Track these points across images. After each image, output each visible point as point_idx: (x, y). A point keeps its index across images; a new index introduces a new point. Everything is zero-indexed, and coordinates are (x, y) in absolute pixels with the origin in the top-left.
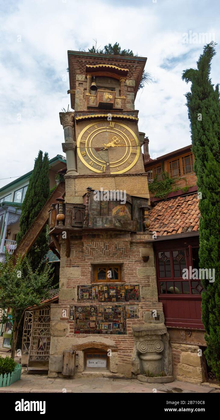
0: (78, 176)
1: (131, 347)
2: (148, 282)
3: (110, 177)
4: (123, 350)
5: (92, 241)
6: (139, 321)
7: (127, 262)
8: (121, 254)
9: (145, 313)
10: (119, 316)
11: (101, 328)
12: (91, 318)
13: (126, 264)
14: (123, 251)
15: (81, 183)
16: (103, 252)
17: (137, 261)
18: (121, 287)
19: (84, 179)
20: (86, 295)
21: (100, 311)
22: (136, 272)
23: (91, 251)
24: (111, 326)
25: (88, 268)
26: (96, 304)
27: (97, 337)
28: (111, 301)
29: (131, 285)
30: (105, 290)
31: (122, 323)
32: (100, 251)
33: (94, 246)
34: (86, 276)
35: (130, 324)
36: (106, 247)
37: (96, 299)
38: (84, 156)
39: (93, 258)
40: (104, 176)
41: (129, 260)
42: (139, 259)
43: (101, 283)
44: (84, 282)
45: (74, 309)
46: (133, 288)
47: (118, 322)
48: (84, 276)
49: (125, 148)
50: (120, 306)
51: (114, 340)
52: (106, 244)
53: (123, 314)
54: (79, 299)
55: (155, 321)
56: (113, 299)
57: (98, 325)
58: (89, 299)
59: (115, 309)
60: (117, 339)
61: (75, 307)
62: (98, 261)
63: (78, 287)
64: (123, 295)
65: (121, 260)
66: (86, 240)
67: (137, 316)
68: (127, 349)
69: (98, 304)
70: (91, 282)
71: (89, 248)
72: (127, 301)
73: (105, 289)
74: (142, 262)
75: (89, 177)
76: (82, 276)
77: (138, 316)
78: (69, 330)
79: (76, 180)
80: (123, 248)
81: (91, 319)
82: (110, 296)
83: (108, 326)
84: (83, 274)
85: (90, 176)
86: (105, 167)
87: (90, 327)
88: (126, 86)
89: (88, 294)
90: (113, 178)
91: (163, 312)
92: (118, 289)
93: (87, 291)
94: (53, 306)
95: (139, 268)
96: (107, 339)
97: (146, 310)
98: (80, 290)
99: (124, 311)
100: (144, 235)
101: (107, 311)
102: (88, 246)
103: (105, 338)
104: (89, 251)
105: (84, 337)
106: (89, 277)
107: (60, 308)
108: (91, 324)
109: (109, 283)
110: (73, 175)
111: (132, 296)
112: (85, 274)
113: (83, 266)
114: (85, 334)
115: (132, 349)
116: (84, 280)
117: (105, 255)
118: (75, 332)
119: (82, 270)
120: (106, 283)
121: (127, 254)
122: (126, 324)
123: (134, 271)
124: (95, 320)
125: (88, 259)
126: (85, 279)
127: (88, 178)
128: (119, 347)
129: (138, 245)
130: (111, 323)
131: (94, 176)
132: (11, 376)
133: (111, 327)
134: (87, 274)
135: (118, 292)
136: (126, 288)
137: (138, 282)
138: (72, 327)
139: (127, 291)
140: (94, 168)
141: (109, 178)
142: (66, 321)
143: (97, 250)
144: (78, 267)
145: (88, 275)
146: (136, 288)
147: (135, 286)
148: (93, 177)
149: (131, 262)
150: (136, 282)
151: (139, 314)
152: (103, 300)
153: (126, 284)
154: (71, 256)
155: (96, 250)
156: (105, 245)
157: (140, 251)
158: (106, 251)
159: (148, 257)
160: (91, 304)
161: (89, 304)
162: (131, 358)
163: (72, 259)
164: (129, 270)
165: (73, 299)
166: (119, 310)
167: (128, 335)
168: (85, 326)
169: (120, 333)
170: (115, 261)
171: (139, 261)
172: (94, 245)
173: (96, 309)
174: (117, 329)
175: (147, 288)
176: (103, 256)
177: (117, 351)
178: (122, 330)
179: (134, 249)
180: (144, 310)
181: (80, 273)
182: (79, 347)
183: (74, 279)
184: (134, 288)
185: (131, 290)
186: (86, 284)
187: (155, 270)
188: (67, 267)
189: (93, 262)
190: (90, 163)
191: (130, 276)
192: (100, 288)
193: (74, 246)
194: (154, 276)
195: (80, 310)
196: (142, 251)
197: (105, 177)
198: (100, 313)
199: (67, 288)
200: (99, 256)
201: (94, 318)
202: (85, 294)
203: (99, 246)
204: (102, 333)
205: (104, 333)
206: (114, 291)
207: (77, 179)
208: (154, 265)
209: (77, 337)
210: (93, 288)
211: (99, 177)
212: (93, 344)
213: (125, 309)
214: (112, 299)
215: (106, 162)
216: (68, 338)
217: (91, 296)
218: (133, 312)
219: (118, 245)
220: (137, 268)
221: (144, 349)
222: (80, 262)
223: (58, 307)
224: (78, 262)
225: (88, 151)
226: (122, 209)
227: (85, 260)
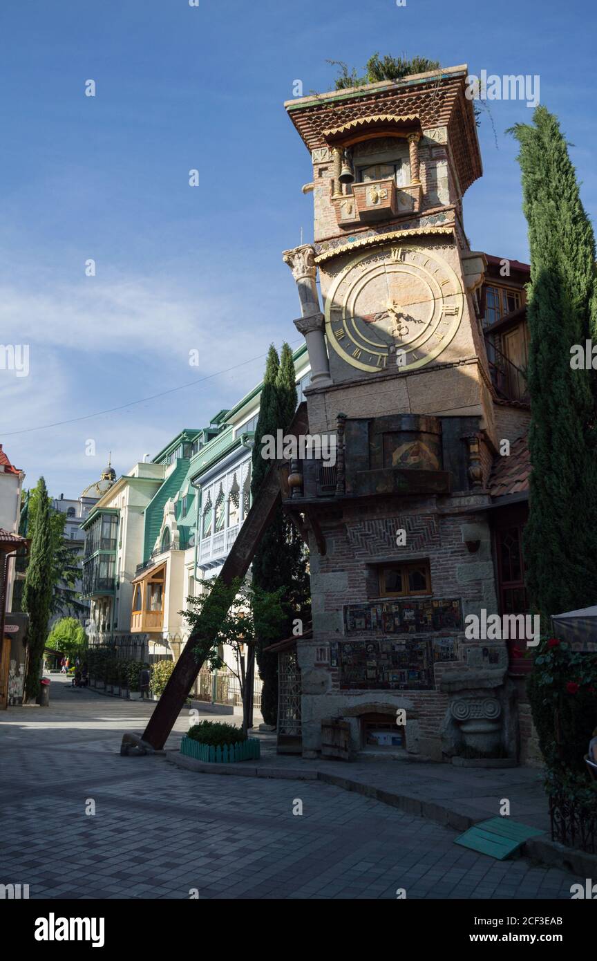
0: (330, 387)
1: (442, 711)
2: (479, 592)
3: (397, 378)
4: (427, 716)
5: (362, 520)
6: (458, 665)
7: (436, 556)
8: (422, 540)
9: (469, 651)
10: (420, 658)
11: (386, 679)
12: (368, 662)
13: (434, 559)
14: (424, 534)
15: (338, 401)
16: (386, 539)
17: (455, 552)
18: (425, 605)
19: (341, 391)
20: (360, 622)
21: (384, 650)
22: (454, 575)
23: (361, 539)
24: (406, 675)
25: (362, 572)
26: (377, 638)
27: (381, 695)
28: (407, 632)
29: (444, 599)
30: (396, 612)
31: (425, 670)
32: (379, 537)
33: (367, 530)
34: (358, 587)
35: (440, 671)
36: (390, 530)
37: (378, 629)
38: (341, 338)
39: (369, 552)
40: (383, 379)
41: (441, 551)
42: (461, 547)
43: (387, 599)
44: (356, 598)
45: (337, 647)
46: (448, 605)
47: (418, 668)
48: (354, 587)
49: (428, 303)
50: (421, 640)
51: (411, 700)
52: (388, 523)
53: (427, 654)
54: (347, 629)
55: (489, 665)
56: (410, 627)
57: (381, 675)
58: (366, 629)
59: (411, 645)
60: (416, 698)
61: (339, 644)
62: (379, 558)
63: (345, 608)
64: (430, 619)
65: (424, 553)
66: (348, 520)
67: (453, 657)
68: (435, 714)
69: (381, 638)
70: (368, 598)
71: (359, 534)
72: (437, 629)
73: (394, 610)
74: (467, 551)
75: (351, 385)
76: (350, 587)
77: (456, 657)
78: (331, 683)
79: (327, 396)
80: (423, 529)
81: (368, 665)
82: (405, 622)
83: (399, 676)
84: (352, 583)
85: (353, 383)
86: (385, 358)
87: (367, 679)
89: (363, 620)
90: (403, 380)
91: (505, 648)
92: (419, 608)
93: (361, 615)
94: (301, 644)
95: (459, 565)
96: (400, 698)
97: (471, 644)
98: (348, 613)
99: (429, 648)
100: (468, 498)
101: (397, 649)
102: (355, 531)
103: (394, 695)
104: (360, 540)
105: (356, 695)
106: (364, 589)
107: (314, 646)
108: (368, 674)
109: (401, 598)
110: (319, 386)
111: (447, 622)
112: (356, 583)
113: (351, 570)
114: (359, 690)
115: (444, 715)
116: (356, 595)
117: (391, 546)
118: (343, 687)
119: (350, 577)
120: (395, 598)
121: (434, 539)
122: (433, 670)
123: (451, 573)
124: (375, 665)
125: (359, 554)
126: (357, 593)
127: (350, 389)
128: (421, 711)
129: (456, 518)
130: (406, 671)
131: (363, 383)
132: (234, 748)
133: (404, 677)
134: (359, 583)
135: (419, 615)
136: (436, 605)
137: (458, 594)
138: (335, 678)
139: (436, 611)
140: (362, 362)
141: (393, 381)
142: (326, 668)
143: (373, 538)
144: (343, 570)
145: (361, 585)
146: (455, 605)
147: (451, 601)
148: (361, 385)
149: (444, 555)
150: (455, 593)
151: (458, 654)
152: (391, 629)
153: (434, 598)
154: (328, 551)
155: (373, 536)
156: (386, 525)
157: (462, 531)
158: (390, 537)
159: (479, 541)
160: (368, 638)
161: (363, 637)
162: (440, 728)
163: (330, 557)
164: (440, 571)
165: (337, 630)
166: (420, 646)
167: (436, 691)
168: (358, 676)
169: (421, 687)
170: (412, 554)
171: (459, 552)
172: (367, 527)
173: (376, 646)
174: (416, 681)
175: (477, 602)
176: (387, 546)
177: (417, 719)
178: (426, 681)
179: (448, 527)
180: (468, 644)
181: (347, 582)
182: (350, 711)
183: (337, 594)
184: (451, 605)
185: (445, 609)
186: (358, 602)
187: (492, 566)
188: (322, 572)
189: (370, 560)
190: (354, 354)
191: (442, 582)
192: (385, 608)
193: (332, 531)
194: (490, 578)
195: (347, 648)
196: (466, 530)
197: (385, 380)
198: (384, 653)
199: (325, 610)
200: (379, 547)
201: (374, 663)
202: (358, 621)
203: (376, 528)
204: (388, 687)
205: (393, 689)
206: (412, 613)
207: (329, 395)
208: (490, 556)
209: (345, 695)
210: (372, 609)
211: (373, 382)
212: (374, 706)
213: (431, 645)
214: (408, 629)
215: (388, 344)
216: (329, 696)
217: (370, 623)
218: (446, 650)
219: (413, 524)
220: (456, 565)
221: (465, 714)
222: (345, 562)
223: (310, 646)
224: (342, 563)
225: (350, 326)
226: (414, 449)
227: (354, 557)
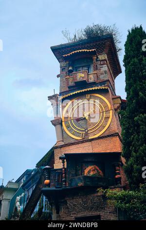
3: (88, 141)
5: (73, 199)
7: (103, 214)
8: (97, 207)
13: (102, 216)
14: (98, 205)
15: (66, 151)
17: (111, 212)
23: (73, 207)
32: (80, 206)
33: (75, 203)
36: (84, 203)
38: (68, 127)
39: (76, 212)
41: (105, 212)
62: (80, 215)
65: (98, 213)
66: (68, 199)
71: (72, 204)
79: (62, 149)
80: (97, 202)
86: (84, 134)
88: (99, 60)
90: (90, 143)
102: (70, 203)
110: (59, 145)
117: (85, 210)
121: (102, 207)
125: (72, 213)
127: (70, 146)
140: (75, 136)
141: (86, 142)
143: (78, 206)
148: (74, 144)
149: (107, 214)
154: (60, 212)
156: (83, 201)
158: (84, 206)
170: (93, 213)
176: (83, 210)
189: (76, 216)
190: (73, 133)
193: (62, 203)
197: (83, 142)
200: (80, 210)
203: (79, 202)
211: (79, 143)
215: (85, 129)
219: (93, 200)
222: (67, 217)
225: (71, 122)
226: (93, 169)
227: (70, 215)
